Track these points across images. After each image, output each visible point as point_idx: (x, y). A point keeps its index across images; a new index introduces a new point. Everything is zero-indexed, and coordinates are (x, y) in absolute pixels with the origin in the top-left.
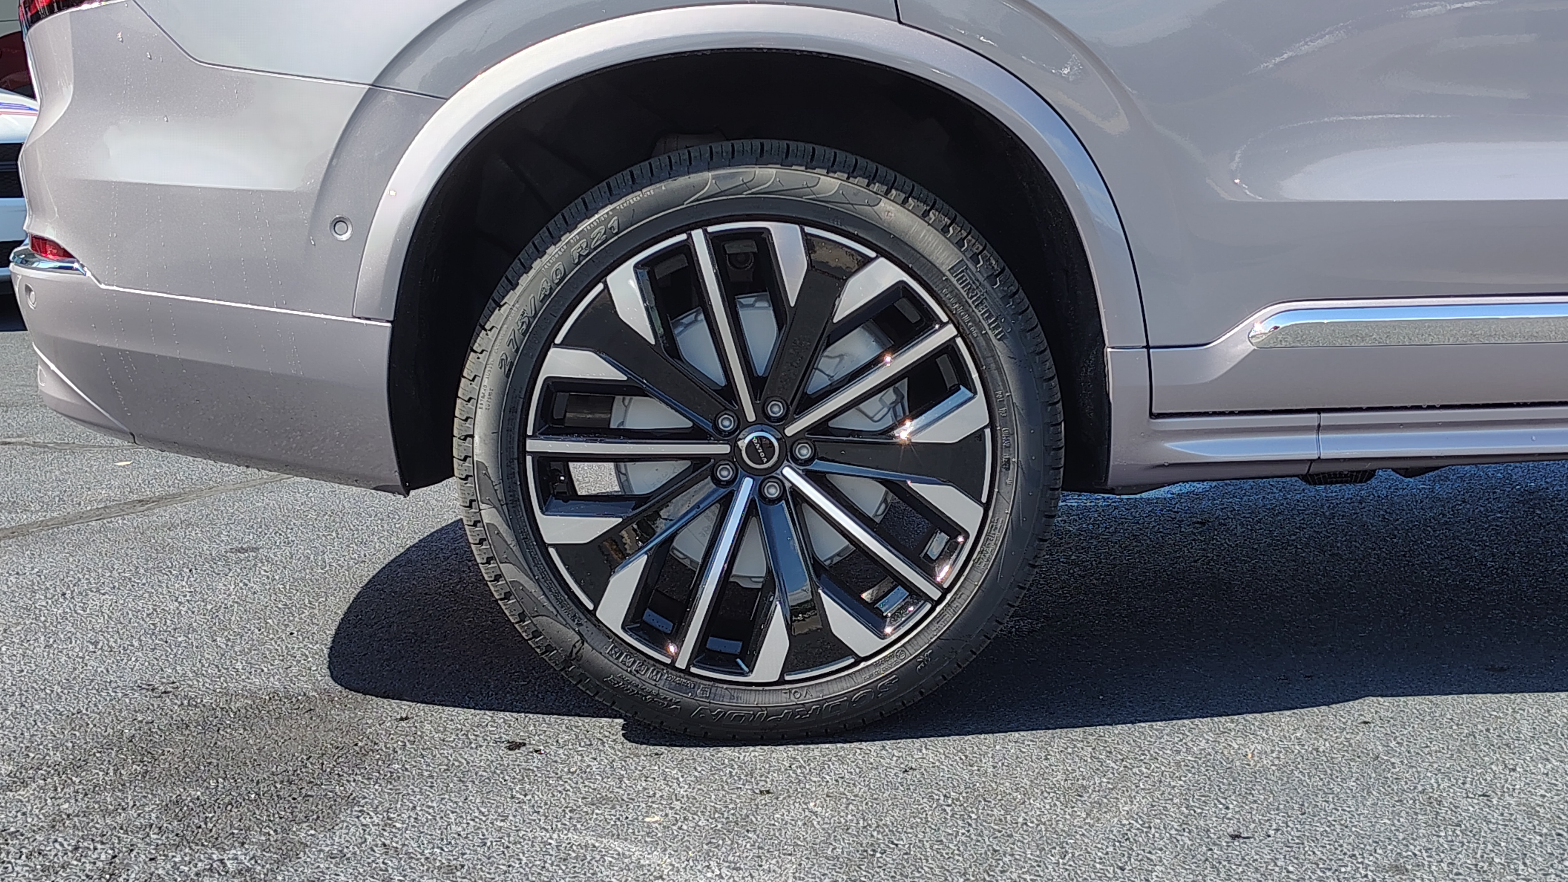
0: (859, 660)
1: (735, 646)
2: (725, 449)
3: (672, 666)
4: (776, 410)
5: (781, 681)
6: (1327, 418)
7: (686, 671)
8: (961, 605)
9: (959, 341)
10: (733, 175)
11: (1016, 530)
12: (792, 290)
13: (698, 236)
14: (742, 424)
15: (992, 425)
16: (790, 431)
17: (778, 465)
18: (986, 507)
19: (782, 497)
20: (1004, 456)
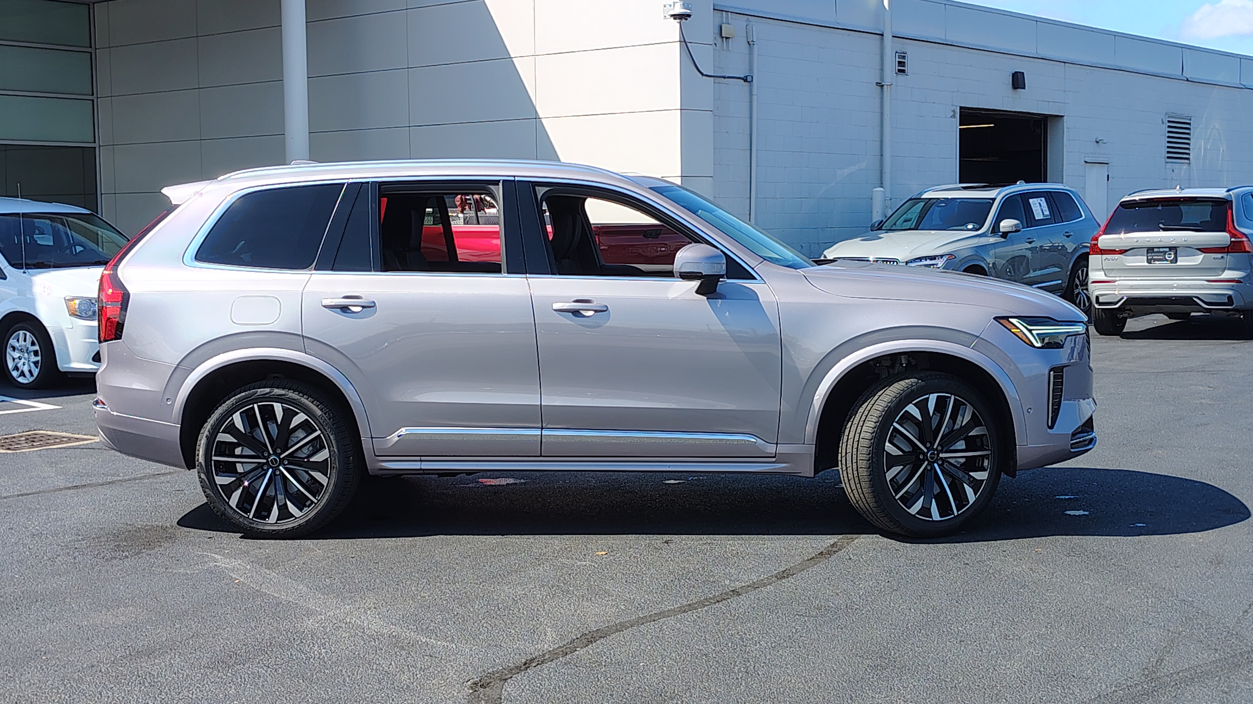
0: (296, 518)
1: (266, 514)
2: (265, 461)
3: (248, 518)
4: (279, 451)
5: (276, 523)
6: (423, 458)
7: (252, 519)
8: (322, 504)
9: (322, 435)
10: (264, 391)
11: (335, 485)
12: (279, 420)
13: (256, 406)
14: (270, 455)
15: (330, 456)
16: (282, 456)
17: (279, 466)
18: (329, 479)
19: (279, 474)
20: (333, 466)
